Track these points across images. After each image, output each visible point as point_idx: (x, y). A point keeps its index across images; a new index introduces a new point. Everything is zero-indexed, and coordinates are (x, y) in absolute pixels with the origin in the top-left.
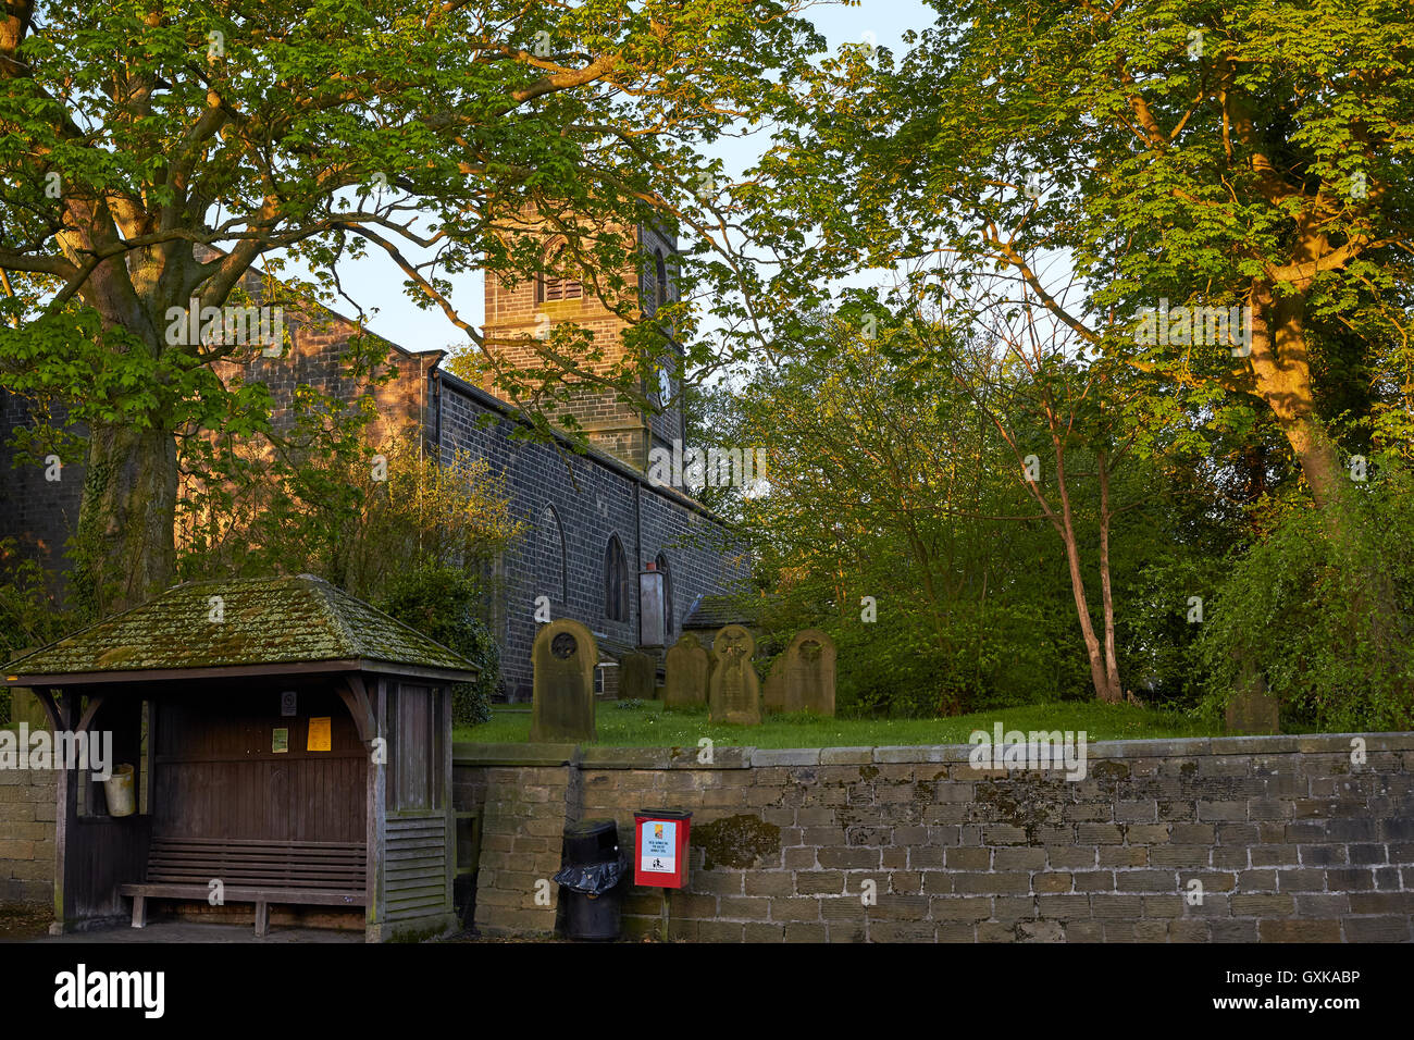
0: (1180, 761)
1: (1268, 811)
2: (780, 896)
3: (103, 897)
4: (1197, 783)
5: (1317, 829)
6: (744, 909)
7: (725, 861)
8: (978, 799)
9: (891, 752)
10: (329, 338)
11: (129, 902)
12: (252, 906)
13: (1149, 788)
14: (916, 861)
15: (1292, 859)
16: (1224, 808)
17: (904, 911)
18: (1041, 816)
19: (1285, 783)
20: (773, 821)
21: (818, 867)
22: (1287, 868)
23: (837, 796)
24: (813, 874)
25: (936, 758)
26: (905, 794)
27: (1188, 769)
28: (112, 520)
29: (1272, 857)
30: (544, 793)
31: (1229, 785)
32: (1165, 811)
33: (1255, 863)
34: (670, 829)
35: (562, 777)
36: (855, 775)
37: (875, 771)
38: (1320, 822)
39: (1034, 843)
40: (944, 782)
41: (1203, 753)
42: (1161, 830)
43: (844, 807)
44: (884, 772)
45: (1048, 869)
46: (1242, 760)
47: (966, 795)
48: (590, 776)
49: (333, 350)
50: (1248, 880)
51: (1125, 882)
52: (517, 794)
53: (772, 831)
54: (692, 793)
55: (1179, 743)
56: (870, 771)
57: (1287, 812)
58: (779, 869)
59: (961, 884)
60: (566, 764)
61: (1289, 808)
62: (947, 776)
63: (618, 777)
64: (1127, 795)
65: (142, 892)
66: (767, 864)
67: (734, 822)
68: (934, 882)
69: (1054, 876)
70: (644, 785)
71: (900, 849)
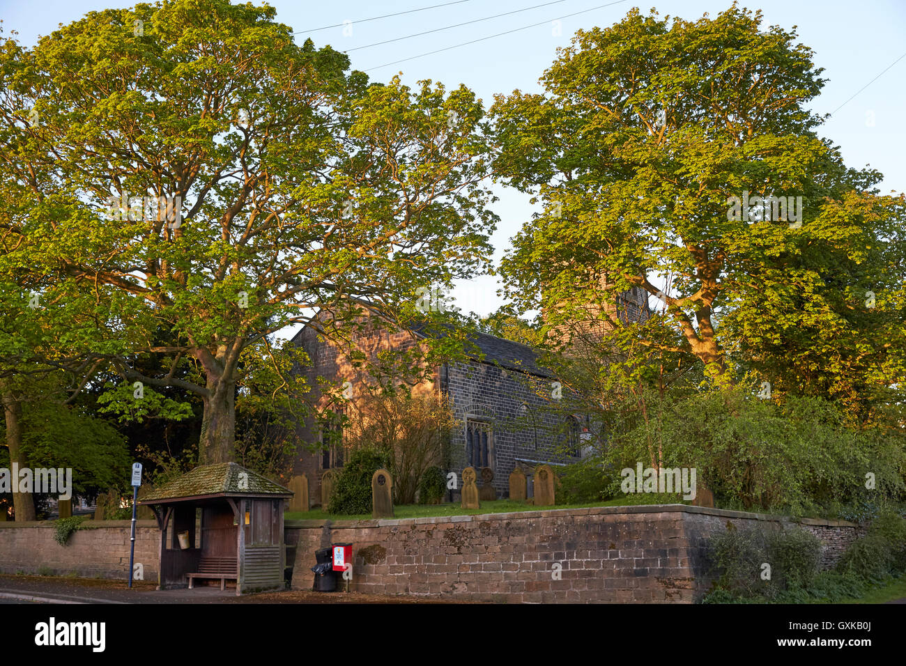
0: (505, 521)
1: (531, 540)
2: (385, 575)
3: (179, 577)
4: (510, 530)
5: (545, 546)
6: (374, 580)
7: (370, 562)
8: (445, 537)
9: (420, 520)
10: (402, 339)
11: (188, 579)
12: (220, 580)
13: (496, 532)
14: (425, 561)
15: (536, 558)
16: (517, 539)
17: (420, 579)
18: (463, 543)
19: (537, 529)
20: (385, 547)
21: (396, 564)
22: (535, 562)
23: (404, 537)
24: (395, 566)
25: (433, 522)
26: (423, 535)
27: (508, 524)
28: (208, 441)
29: (530, 557)
30: (315, 537)
31: (519, 530)
32: (500, 540)
33: (525, 560)
34: (342, 549)
35: (321, 531)
36: (409, 529)
37: (415, 527)
38: (546, 544)
39: (460, 553)
40: (435, 530)
41: (512, 518)
42: (498, 548)
43: (405, 541)
44: (418, 527)
45: (463, 563)
46: (524, 520)
47: (441, 535)
48: (333, 531)
49: (404, 343)
50: (523, 566)
51: (486, 568)
52: (307, 538)
53: (383, 550)
54: (362, 537)
55: (505, 515)
56: (414, 527)
57: (536, 540)
58: (385, 565)
59: (438, 569)
60: (321, 527)
61: (537, 539)
62: (436, 528)
63: (341, 531)
64: (489, 534)
65: (192, 575)
66: (381, 562)
67: (373, 548)
68: (430, 569)
69: (465, 565)
70: (349, 534)
71: (420, 556)
